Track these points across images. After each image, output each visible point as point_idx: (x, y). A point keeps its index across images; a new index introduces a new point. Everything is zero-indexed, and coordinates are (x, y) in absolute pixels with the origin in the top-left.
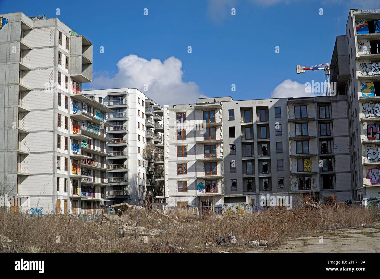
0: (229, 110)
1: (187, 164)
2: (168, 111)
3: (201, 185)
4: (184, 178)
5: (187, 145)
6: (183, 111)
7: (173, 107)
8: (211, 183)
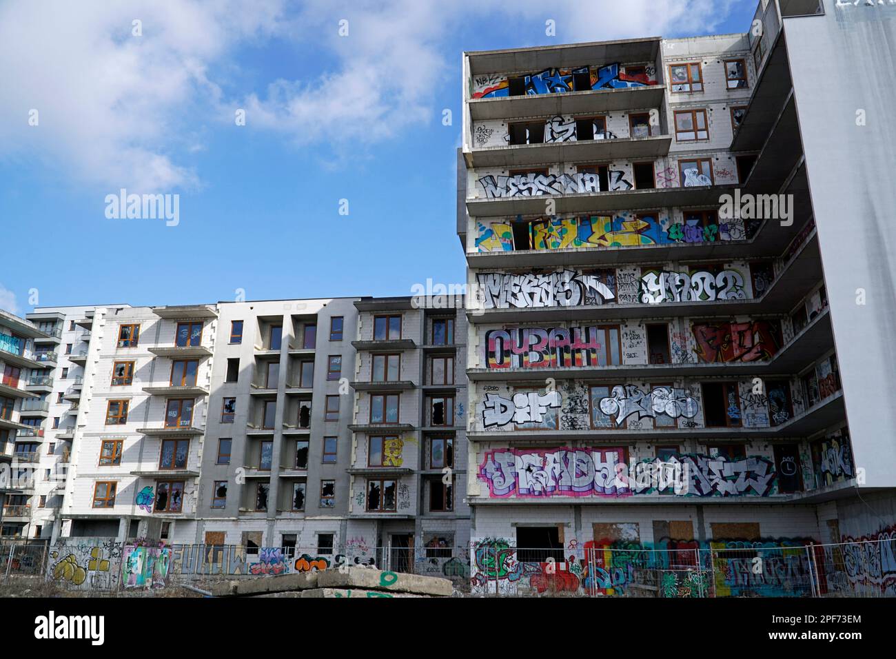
0: (233, 322)
1: (124, 442)
2: (104, 321)
3: (146, 492)
4: (111, 475)
5: (131, 398)
6: (136, 322)
7: (116, 314)
8: (171, 489)
